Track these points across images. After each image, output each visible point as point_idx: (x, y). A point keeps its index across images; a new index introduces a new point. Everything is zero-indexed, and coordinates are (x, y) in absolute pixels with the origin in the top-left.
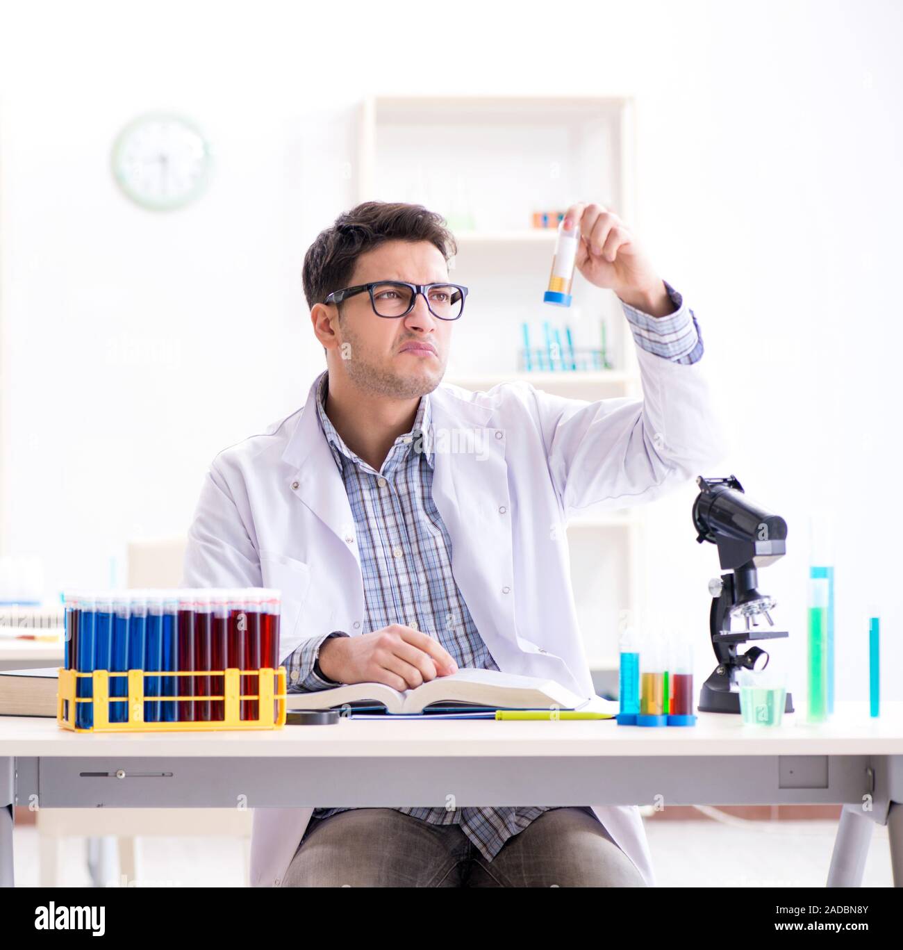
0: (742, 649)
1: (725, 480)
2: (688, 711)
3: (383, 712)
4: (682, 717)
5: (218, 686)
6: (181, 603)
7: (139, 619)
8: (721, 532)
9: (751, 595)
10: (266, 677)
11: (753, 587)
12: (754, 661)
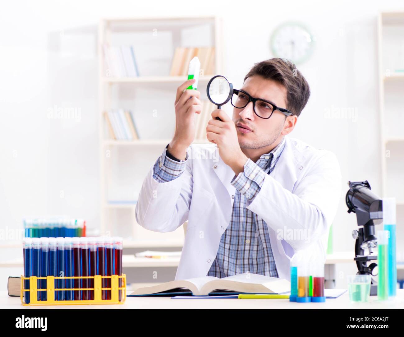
0: (368, 264)
1: (363, 183)
2: (321, 295)
3: (191, 295)
4: (318, 298)
5: (91, 283)
6: (74, 244)
7: (53, 252)
8: (359, 209)
9: (371, 238)
10: (114, 279)
11: (372, 234)
12: (372, 270)
